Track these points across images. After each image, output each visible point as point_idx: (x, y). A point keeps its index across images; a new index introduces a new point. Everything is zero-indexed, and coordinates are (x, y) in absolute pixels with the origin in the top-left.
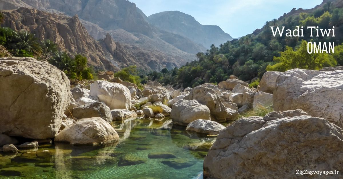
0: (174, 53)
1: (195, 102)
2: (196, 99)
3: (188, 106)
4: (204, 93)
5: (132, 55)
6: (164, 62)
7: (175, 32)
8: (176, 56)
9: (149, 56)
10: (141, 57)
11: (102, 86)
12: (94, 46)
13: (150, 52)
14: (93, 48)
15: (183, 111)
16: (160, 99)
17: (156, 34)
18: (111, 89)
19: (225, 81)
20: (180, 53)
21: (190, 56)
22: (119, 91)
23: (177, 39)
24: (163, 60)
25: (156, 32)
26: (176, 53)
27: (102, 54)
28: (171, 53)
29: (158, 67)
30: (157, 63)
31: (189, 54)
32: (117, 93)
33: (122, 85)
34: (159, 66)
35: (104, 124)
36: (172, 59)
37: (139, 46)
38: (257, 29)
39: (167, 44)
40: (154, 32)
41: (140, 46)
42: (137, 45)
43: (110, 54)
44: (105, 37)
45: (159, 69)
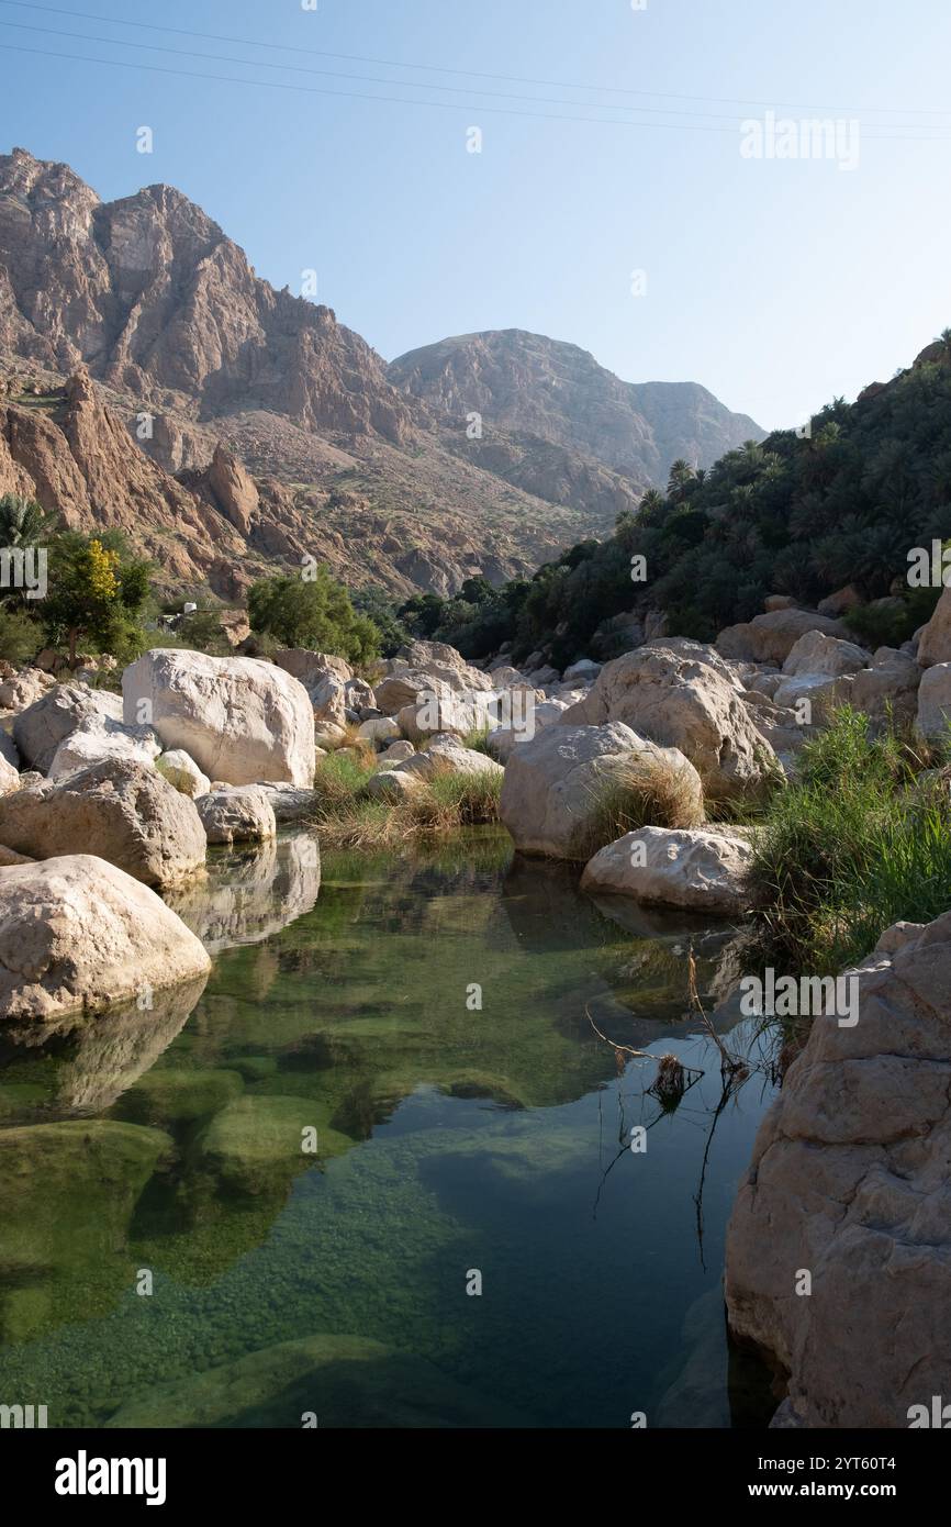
0: (511, 512)
1: (620, 735)
2: (626, 717)
5: (329, 532)
6: (471, 555)
7: (510, 423)
8: (524, 526)
9: (404, 534)
10: (368, 539)
11: (173, 678)
12: (163, 500)
13: (407, 512)
14: (161, 509)
15: (559, 784)
19: (747, 621)
20: (541, 511)
21: (585, 523)
22: (257, 692)
24: (468, 545)
25: (427, 428)
26: (521, 513)
27: (201, 533)
28: (501, 516)
29: (444, 577)
30: (438, 562)
31: (578, 514)
33: (269, 666)
34: (450, 574)
35: (118, 895)
36: (504, 541)
39: (480, 474)
41: (362, 491)
42: (347, 488)
43: (235, 531)
44: (211, 460)
45: (450, 583)
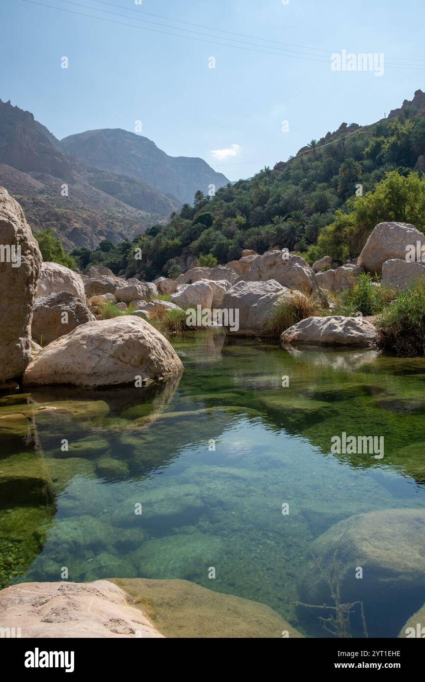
0: (118, 212)
1: (275, 284)
2: (276, 278)
3: (263, 293)
4: (287, 265)
5: (33, 218)
6: (100, 231)
7: (117, 172)
8: (124, 218)
9: (69, 220)
10: (52, 222)
13: (70, 210)
15: (254, 305)
16: (141, 294)
17: (79, 175)
18: (45, 275)
19: (237, 261)
20: (132, 212)
21: (152, 218)
22: (63, 278)
23: (122, 183)
24: (99, 226)
25: (79, 172)
26: (123, 213)
28: (114, 214)
29: (89, 241)
30: (85, 234)
31: (149, 214)
32: (58, 283)
34: (91, 240)
36: (116, 225)
37: (45, 200)
38: (281, 163)
39: (104, 194)
40: (74, 172)
41: (48, 200)
42: (41, 198)
45: (92, 244)
